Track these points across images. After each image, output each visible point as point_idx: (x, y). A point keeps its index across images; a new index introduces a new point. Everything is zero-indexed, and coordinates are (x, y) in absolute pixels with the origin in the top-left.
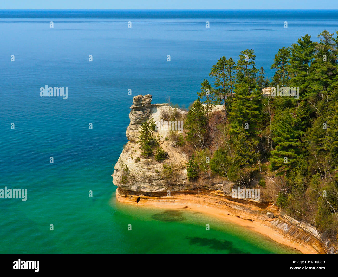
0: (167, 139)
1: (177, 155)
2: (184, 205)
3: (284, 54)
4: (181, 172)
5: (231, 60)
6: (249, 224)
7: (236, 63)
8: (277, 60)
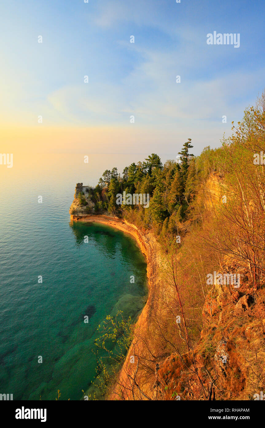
0: (88, 198)
1: (91, 203)
2: (93, 220)
3: (127, 168)
4: (92, 209)
5: (109, 171)
6: (115, 226)
7: (111, 172)
8: (124, 171)
